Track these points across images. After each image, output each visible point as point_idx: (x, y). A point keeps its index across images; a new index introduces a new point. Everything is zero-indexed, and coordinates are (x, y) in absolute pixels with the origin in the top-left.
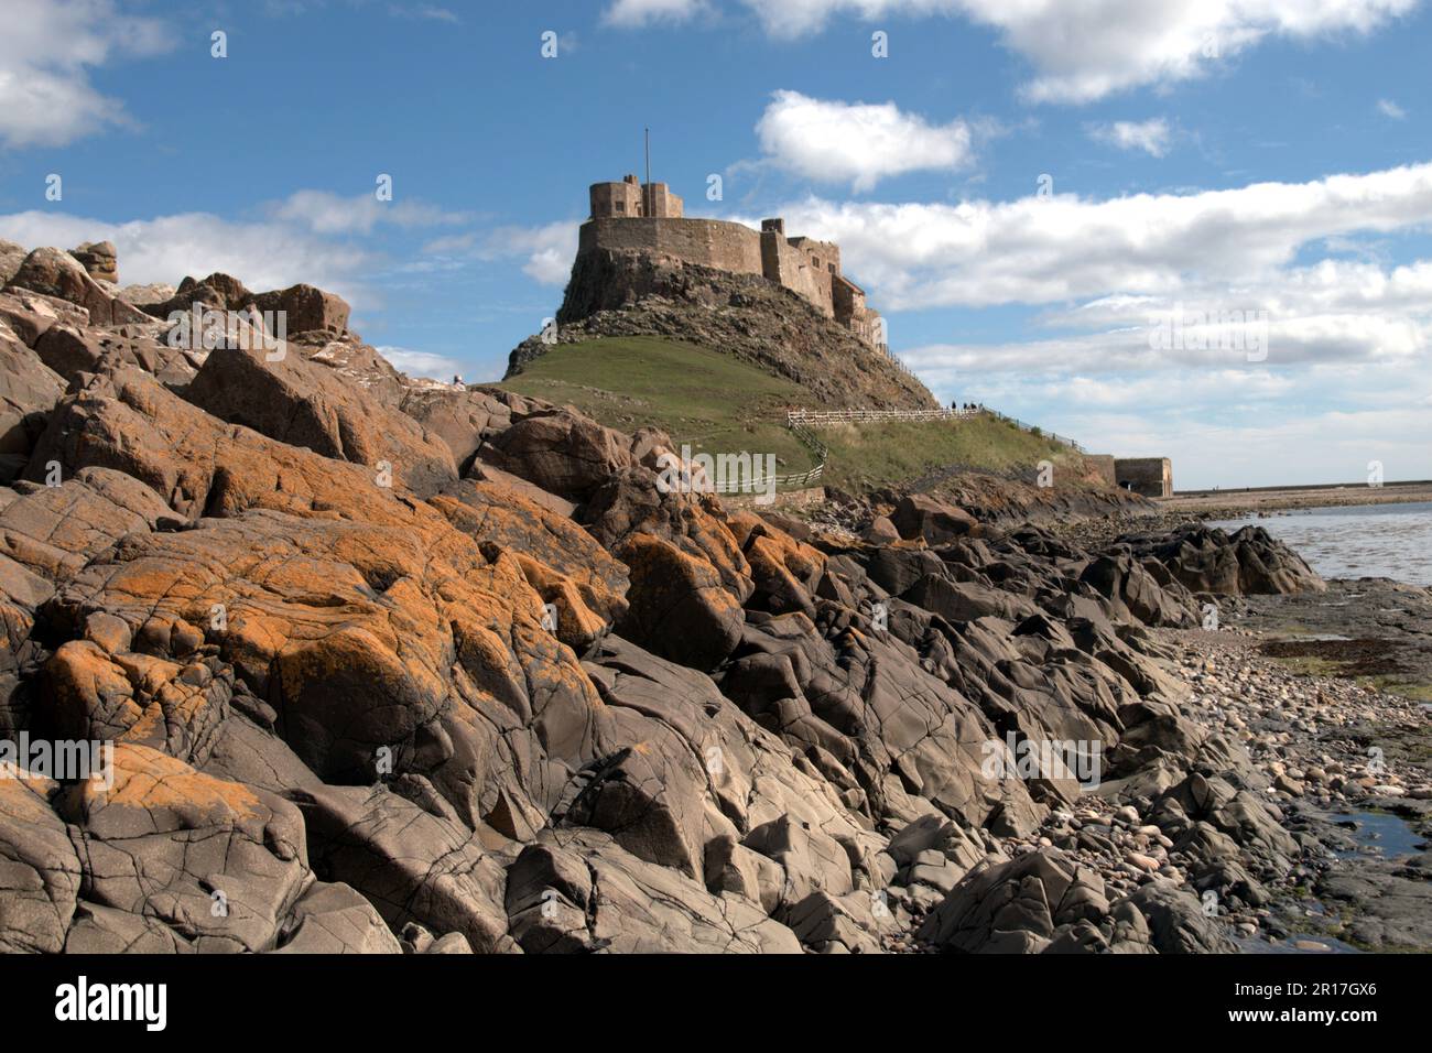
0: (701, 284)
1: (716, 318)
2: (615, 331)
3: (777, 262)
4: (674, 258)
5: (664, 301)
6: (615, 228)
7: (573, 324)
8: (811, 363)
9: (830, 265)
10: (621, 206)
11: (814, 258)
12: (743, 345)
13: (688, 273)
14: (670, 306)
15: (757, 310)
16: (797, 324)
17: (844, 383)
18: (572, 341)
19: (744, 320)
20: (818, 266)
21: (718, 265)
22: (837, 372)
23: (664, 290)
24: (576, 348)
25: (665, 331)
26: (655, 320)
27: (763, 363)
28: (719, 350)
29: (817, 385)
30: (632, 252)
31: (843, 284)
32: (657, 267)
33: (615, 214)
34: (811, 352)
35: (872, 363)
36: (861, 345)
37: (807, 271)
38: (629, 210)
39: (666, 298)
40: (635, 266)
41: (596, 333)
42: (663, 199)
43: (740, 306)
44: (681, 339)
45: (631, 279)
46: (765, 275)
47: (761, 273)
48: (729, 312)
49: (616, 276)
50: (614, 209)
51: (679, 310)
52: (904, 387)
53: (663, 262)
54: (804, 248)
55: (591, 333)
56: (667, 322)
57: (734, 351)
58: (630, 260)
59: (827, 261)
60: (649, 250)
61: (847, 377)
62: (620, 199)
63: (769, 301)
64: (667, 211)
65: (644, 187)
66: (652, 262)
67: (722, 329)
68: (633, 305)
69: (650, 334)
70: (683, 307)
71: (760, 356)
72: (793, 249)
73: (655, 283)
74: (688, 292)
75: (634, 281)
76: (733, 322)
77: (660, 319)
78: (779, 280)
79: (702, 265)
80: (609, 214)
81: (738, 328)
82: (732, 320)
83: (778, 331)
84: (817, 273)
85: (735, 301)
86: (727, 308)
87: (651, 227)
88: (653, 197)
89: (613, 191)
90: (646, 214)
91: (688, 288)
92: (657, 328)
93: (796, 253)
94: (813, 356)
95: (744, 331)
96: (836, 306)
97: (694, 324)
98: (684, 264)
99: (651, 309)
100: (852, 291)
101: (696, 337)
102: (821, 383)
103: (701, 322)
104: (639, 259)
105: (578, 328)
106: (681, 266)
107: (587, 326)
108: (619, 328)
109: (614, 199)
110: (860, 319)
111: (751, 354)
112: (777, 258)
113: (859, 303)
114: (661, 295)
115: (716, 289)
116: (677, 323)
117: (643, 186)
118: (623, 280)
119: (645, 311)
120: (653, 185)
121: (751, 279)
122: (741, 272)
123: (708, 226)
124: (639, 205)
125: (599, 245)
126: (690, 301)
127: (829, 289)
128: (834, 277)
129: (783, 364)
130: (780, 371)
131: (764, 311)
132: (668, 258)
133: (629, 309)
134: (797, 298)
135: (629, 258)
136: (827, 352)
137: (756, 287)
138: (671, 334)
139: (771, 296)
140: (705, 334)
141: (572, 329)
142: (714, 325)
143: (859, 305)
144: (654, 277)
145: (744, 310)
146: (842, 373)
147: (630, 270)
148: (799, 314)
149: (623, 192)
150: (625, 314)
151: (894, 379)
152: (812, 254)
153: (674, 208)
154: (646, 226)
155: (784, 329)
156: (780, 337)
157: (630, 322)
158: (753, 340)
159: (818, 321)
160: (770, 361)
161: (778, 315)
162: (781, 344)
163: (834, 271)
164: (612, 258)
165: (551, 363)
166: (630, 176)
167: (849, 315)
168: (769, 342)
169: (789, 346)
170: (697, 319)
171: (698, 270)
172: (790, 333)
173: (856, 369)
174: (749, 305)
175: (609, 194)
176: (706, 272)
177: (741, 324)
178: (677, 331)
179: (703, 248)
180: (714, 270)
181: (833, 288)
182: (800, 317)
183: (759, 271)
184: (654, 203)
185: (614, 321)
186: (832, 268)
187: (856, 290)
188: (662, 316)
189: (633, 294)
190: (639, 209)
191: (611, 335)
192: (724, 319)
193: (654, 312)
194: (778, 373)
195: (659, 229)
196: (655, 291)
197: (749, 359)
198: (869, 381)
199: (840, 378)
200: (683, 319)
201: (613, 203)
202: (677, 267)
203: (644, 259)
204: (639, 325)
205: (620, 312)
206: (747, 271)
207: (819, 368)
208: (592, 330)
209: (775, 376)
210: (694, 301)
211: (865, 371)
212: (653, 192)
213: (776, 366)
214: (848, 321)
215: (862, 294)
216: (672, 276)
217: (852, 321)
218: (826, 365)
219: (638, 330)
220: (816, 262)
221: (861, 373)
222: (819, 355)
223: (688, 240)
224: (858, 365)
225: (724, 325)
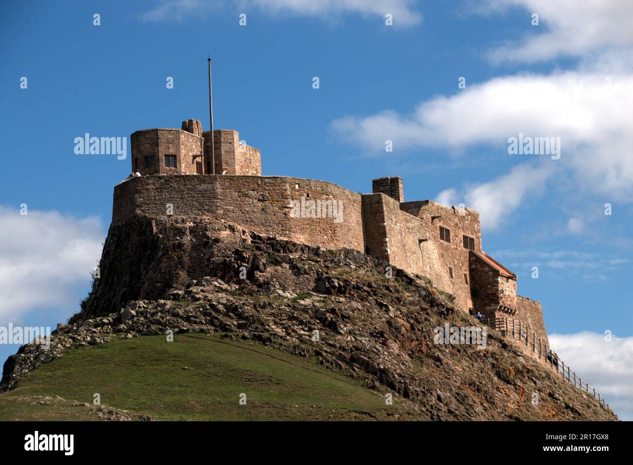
0: (277, 263)
1: (294, 308)
2: (153, 327)
3: (384, 234)
4: (240, 228)
5: (225, 286)
6: (160, 189)
7: (98, 319)
8: (427, 370)
9: (465, 237)
10: (173, 159)
11: (441, 228)
12: (329, 345)
13: (259, 249)
14: (232, 293)
15: (352, 298)
16: (408, 316)
17: (473, 397)
18: (93, 343)
19: (333, 311)
20: (448, 240)
21: (300, 239)
22: (464, 383)
23: (226, 271)
24: (98, 351)
25: (224, 327)
26: (210, 311)
27: (358, 371)
28: (297, 352)
29: (433, 400)
30: (183, 221)
31: (485, 264)
32: (217, 241)
33: (165, 170)
34: (428, 356)
35: (518, 372)
36: (505, 346)
37: (431, 246)
38: (183, 165)
39: (228, 282)
40: (187, 239)
41: (127, 332)
42: (232, 152)
43: (330, 293)
44: (244, 338)
45: (180, 258)
46: (368, 250)
47: (361, 248)
48: (313, 301)
49: (160, 253)
50: (163, 164)
51: (244, 298)
52: (567, 407)
53: (225, 234)
54: (427, 216)
55: (120, 331)
56: (226, 315)
57: (318, 353)
58: (181, 232)
59: (462, 234)
60: (206, 218)
61: (479, 390)
62: (172, 151)
63: (370, 286)
64: (237, 167)
65: (206, 136)
66: (209, 233)
67: (301, 323)
68: (181, 292)
69: (202, 331)
70: (251, 294)
71: (354, 360)
72: (408, 216)
73: (214, 262)
74: (258, 274)
75: (186, 259)
76: (318, 315)
77: (218, 311)
78: (387, 258)
79: (279, 238)
80: (157, 171)
81: (323, 320)
82: (316, 311)
83: (380, 325)
84: (447, 249)
85: (323, 286)
86: (310, 295)
87: (210, 186)
88: (218, 148)
89: (162, 140)
90: (209, 170)
91: (258, 268)
92: (211, 323)
93: (415, 222)
94: (431, 361)
95: (333, 327)
96: (475, 294)
97: (263, 317)
98: (254, 236)
99: (205, 298)
100: (497, 273)
101: (266, 335)
102: (439, 399)
103: (272, 314)
104: (192, 231)
105: (104, 324)
106: (249, 240)
107: (118, 321)
108: (159, 323)
109: (162, 151)
110: (510, 312)
111: (340, 357)
112: (384, 227)
113: (508, 290)
114: (222, 278)
115: (296, 270)
116: (240, 316)
117: (204, 135)
118: (170, 258)
119: (199, 299)
120: (218, 133)
121: (346, 257)
122: (332, 247)
123: (288, 186)
124: (198, 159)
125: (138, 212)
126: (260, 286)
127: (465, 270)
128: (472, 254)
129: (384, 371)
130: (381, 381)
131: (362, 299)
132: (232, 229)
133: (176, 297)
134: (410, 281)
135: (177, 229)
136: (452, 354)
137: (353, 267)
138: (232, 331)
139: (372, 279)
140: (279, 331)
141: (96, 326)
142: (291, 318)
143: (507, 293)
144: (212, 255)
145: (333, 298)
146: (472, 384)
147: (180, 245)
148: (412, 303)
149: (176, 141)
150: (169, 304)
151: (551, 395)
152: (439, 224)
153: (248, 162)
154: (204, 187)
155: (389, 323)
156: (382, 334)
157: (176, 315)
158: (345, 338)
159: (441, 314)
160: (367, 367)
161: (381, 305)
162: (384, 344)
163: (472, 247)
164: (155, 229)
165: (59, 373)
166: (191, 122)
167: (493, 307)
168: (365, 341)
169: (395, 347)
170: (268, 310)
171: (272, 243)
172: (398, 329)
173: (496, 378)
174: (341, 291)
175: (157, 144)
176: (284, 248)
177: (329, 316)
178: (239, 326)
179: (280, 214)
180: (294, 245)
181: (471, 271)
182: (412, 308)
183: (358, 245)
184: (219, 157)
185: (153, 315)
186: (468, 242)
187: (501, 271)
188: (221, 307)
189: (183, 275)
190: (199, 164)
191: (150, 333)
192: (305, 310)
193: (210, 301)
194: (377, 384)
195: (219, 190)
196: (214, 274)
197: (337, 364)
198: (514, 396)
199: (468, 392)
200: (249, 310)
201: (162, 157)
202: (244, 240)
203: (199, 231)
204: (188, 319)
205: (162, 301)
206: (341, 246)
207: (437, 376)
208: (122, 326)
209: (374, 387)
210: (265, 286)
211: (508, 382)
212: (218, 142)
213: (375, 373)
214: (492, 314)
215: (512, 277)
216: (237, 252)
217: (498, 315)
218: (449, 372)
219: (185, 326)
220: (445, 234)
221: (502, 385)
222: (438, 359)
223: (260, 204)
224: (498, 374)
225: (306, 317)
